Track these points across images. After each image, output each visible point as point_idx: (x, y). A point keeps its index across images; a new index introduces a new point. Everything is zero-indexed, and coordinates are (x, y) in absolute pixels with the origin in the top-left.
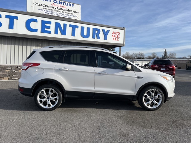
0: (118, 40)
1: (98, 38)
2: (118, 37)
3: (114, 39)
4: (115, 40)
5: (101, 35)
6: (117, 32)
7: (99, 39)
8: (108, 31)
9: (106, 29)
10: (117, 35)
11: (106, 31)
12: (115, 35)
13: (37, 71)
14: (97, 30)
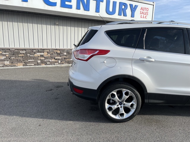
0: (146, 17)
1: (125, 15)
2: (147, 14)
3: (142, 17)
4: (143, 18)
5: (128, 11)
6: (146, 8)
7: (126, 16)
8: (136, 6)
9: (134, 4)
10: (145, 11)
11: (134, 7)
12: (144, 11)
14: (124, 4)
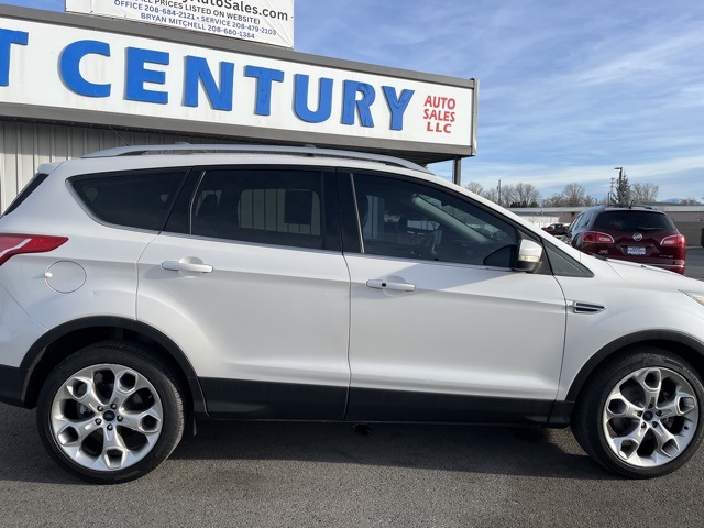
0: (448, 128)
1: (367, 121)
2: (449, 117)
3: (433, 126)
4: (437, 130)
5: (380, 110)
6: (444, 99)
7: (371, 125)
8: (407, 94)
9: (400, 85)
10: (442, 110)
11: (398, 95)
12: (437, 110)
13: (49, 274)
14: (363, 88)
